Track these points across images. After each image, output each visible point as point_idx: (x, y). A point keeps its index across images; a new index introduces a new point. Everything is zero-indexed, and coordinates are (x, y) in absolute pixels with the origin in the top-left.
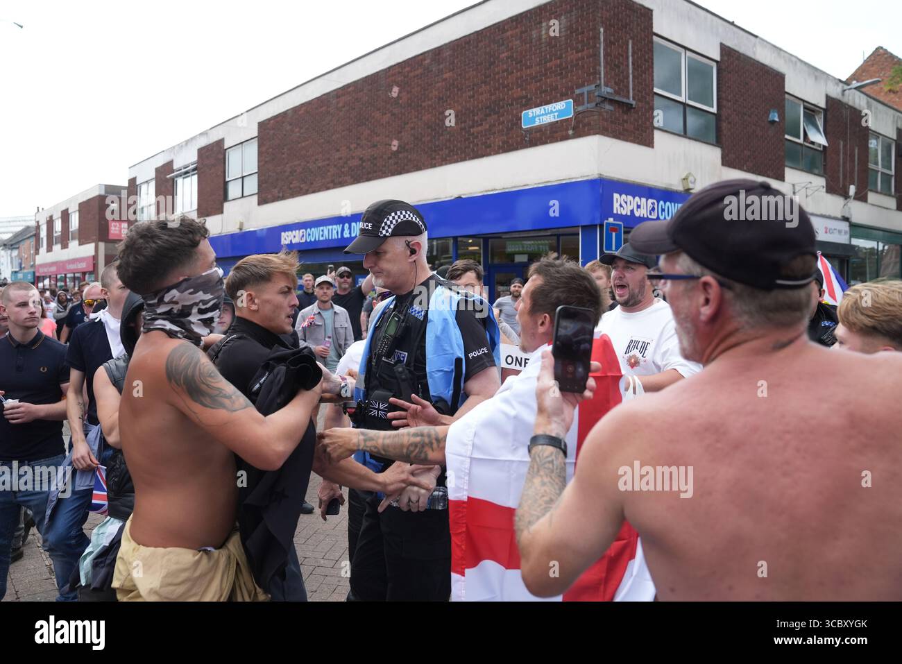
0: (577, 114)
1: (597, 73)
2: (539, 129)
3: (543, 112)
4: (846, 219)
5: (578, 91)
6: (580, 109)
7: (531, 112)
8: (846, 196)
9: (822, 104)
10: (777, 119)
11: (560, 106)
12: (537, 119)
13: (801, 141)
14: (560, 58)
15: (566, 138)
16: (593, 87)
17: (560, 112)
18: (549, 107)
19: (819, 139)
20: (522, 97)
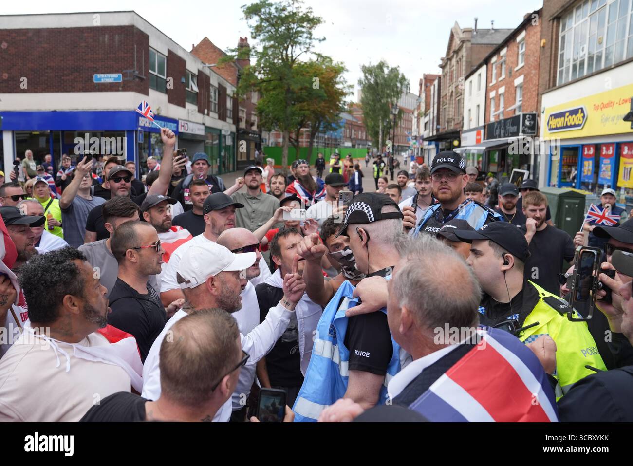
0: (124, 81)
1: (133, 65)
2: (104, 84)
3: (105, 76)
4: (203, 124)
5: (124, 71)
6: (126, 79)
7: (99, 76)
8: (203, 113)
9: (197, 74)
10: (184, 81)
11: (115, 75)
12: (102, 80)
13: (190, 90)
14: (115, 54)
15: (118, 90)
16: (132, 71)
17: (115, 79)
18: (109, 75)
19: (196, 89)
20: (94, 68)
